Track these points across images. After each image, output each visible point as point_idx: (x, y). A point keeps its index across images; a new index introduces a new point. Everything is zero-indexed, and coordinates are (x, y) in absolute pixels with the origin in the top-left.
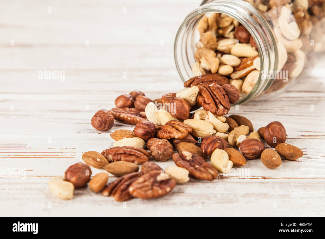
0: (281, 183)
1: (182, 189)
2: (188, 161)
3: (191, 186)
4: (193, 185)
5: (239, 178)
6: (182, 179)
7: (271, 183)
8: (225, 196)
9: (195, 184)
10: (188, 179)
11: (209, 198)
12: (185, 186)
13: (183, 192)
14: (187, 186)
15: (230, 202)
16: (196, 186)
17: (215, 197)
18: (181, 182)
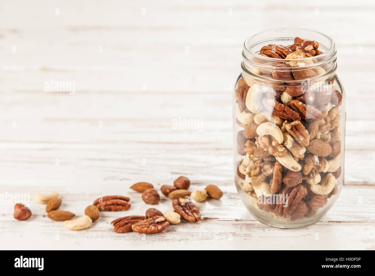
0: (248, 225)
1: (175, 228)
2: (182, 206)
3: (182, 226)
4: (183, 225)
5: (219, 220)
6: (175, 221)
7: (241, 225)
8: (205, 234)
9: (185, 224)
10: (179, 221)
11: (193, 236)
12: (177, 226)
13: (175, 231)
14: (179, 226)
15: (207, 239)
16: (185, 226)
17: (198, 235)
18: (174, 223)
